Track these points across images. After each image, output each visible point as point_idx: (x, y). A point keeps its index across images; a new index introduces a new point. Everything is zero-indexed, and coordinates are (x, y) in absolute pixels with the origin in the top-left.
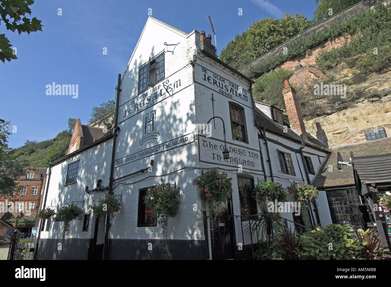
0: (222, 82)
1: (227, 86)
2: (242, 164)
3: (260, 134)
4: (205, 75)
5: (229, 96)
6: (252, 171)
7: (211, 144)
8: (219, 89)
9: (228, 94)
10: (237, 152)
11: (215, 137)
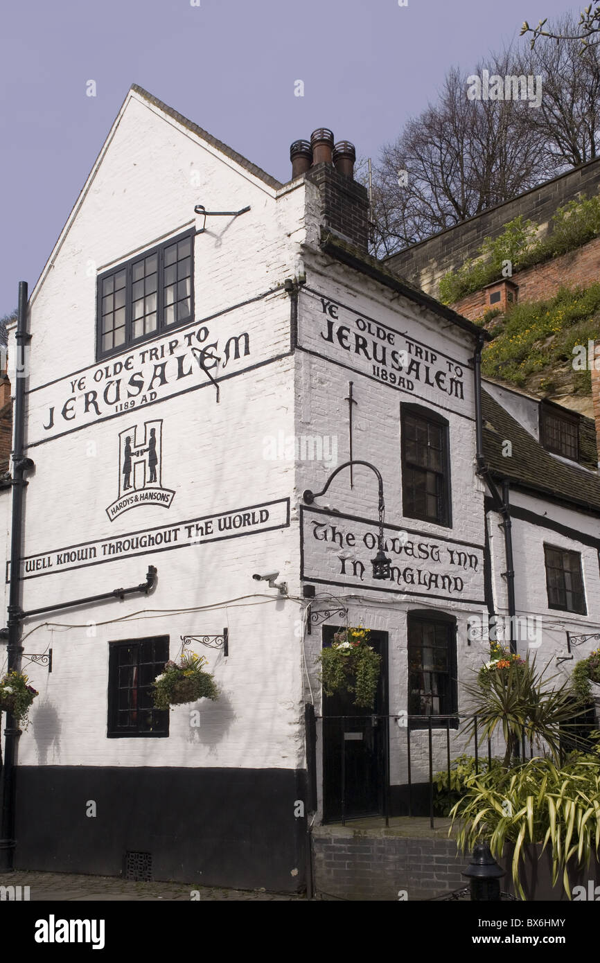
0: (385, 343)
1: (400, 355)
2: (425, 584)
3: (491, 496)
4: (330, 325)
5: (404, 386)
6: (452, 602)
7: (336, 531)
8: (374, 367)
9: (402, 380)
10: (413, 554)
11: (351, 513)
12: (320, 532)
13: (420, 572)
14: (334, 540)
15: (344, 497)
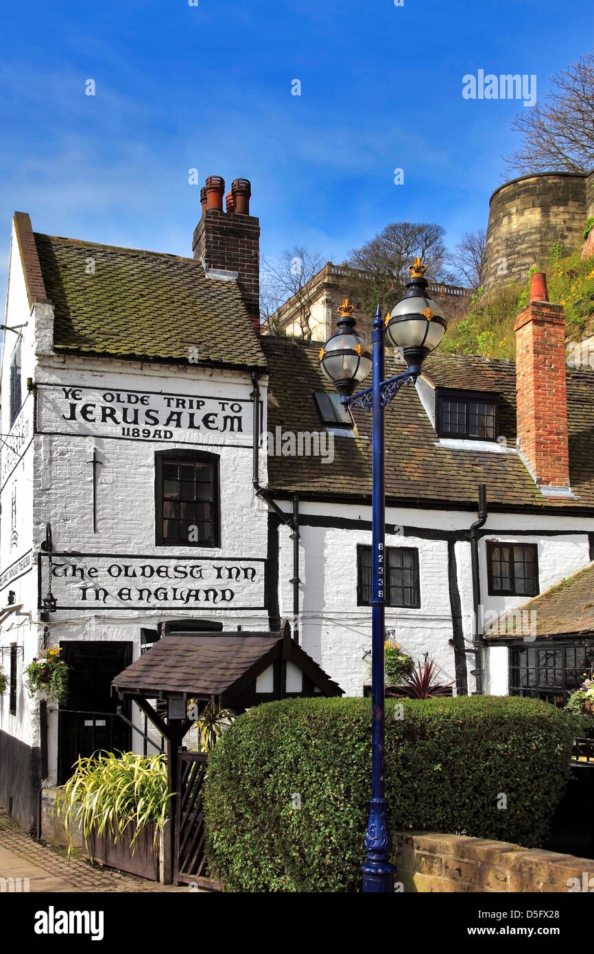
0: (139, 406)
1: (157, 412)
2: (182, 599)
3: (273, 510)
4: (73, 407)
5: (160, 437)
6: (218, 611)
7: (77, 567)
8: (124, 429)
9: (158, 433)
10: (167, 575)
11: (94, 551)
12: (60, 571)
13: (175, 590)
14: (74, 574)
15: (86, 540)
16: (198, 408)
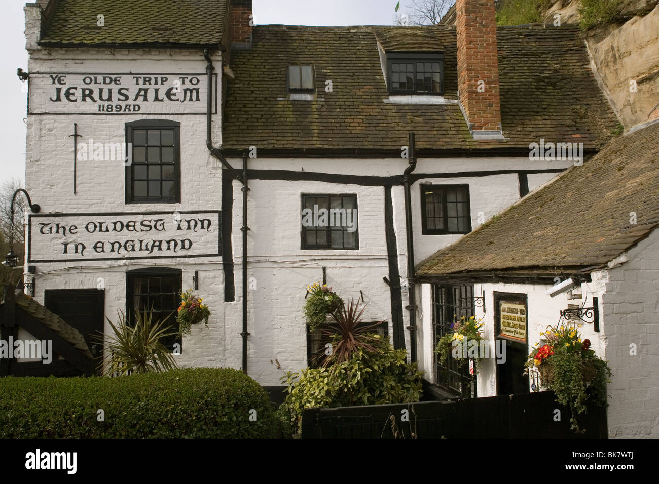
0: (111, 86)
1: (127, 89)
2: (147, 249)
3: (226, 168)
4: (59, 90)
5: (130, 110)
6: (178, 259)
7: (60, 226)
8: (100, 106)
9: (128, 107)
10: (135, 229)
11: (74, 211)
12: (46, 229)
13: (141, 242)
14: (57, 232)
15: (68, 202)
16: (162, 83)
